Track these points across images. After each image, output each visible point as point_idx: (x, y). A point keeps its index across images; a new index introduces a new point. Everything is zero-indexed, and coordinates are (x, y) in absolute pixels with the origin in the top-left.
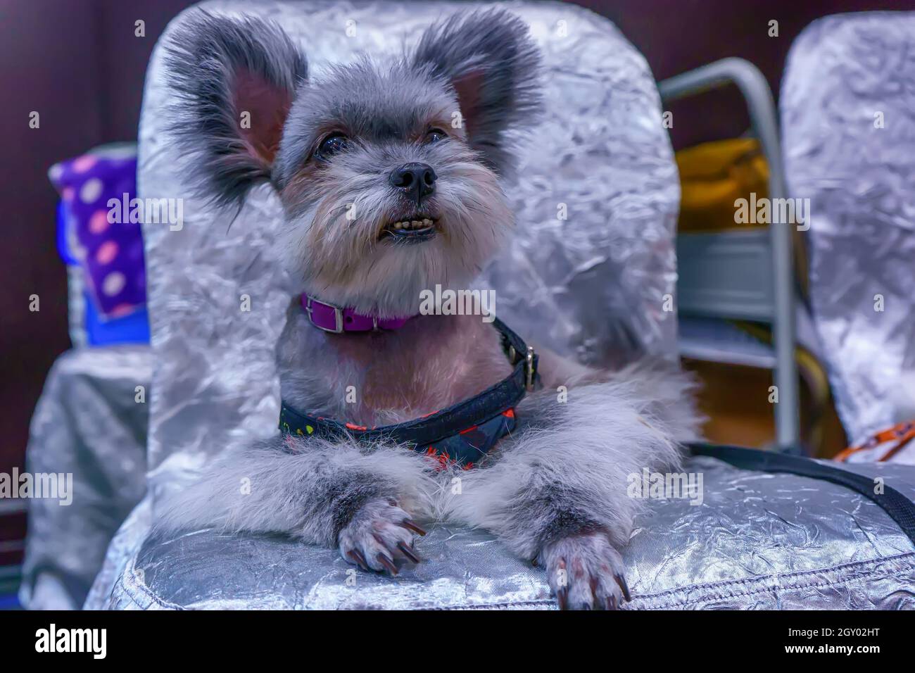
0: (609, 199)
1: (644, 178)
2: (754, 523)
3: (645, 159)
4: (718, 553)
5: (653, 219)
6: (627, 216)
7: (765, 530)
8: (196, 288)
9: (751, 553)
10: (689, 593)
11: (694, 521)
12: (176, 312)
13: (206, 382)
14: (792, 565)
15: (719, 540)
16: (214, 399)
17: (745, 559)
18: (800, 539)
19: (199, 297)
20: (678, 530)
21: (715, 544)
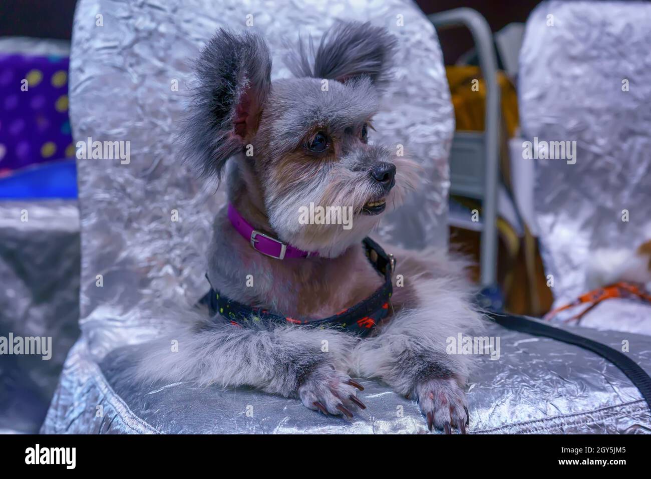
0: (407, 127)
1: (431, 114)
2: (544, 380)
3: (432, 100)
4: (525, 402)
5: (437, 143)
6: (420, 140)
7: (552, 385)
8: (115, 185)
9: (545, 401)
10: (510, 429)
11: (506, 378)
12: (101, 201)
13: (123, 255)
14: (571, 409)
15: (525, 392)
16: (129, 267)
17: (542, 406)
18: (573, 391)
19: (118, 191)
20: (498, 385)
21: (522, 395)
